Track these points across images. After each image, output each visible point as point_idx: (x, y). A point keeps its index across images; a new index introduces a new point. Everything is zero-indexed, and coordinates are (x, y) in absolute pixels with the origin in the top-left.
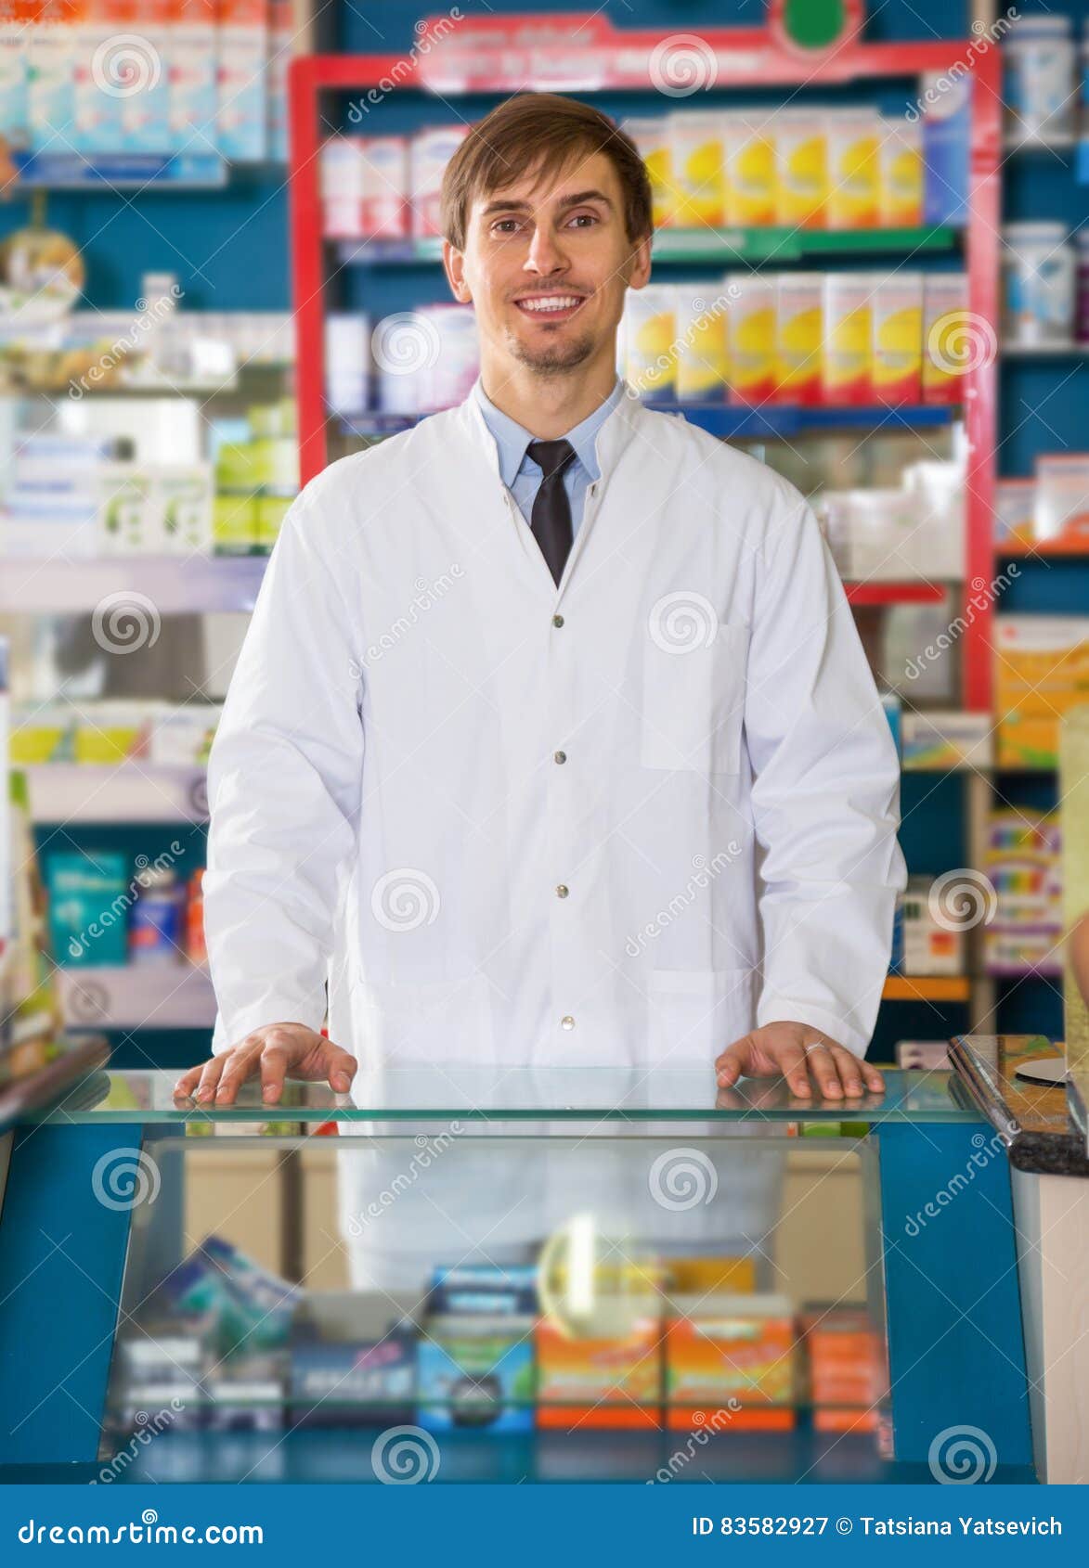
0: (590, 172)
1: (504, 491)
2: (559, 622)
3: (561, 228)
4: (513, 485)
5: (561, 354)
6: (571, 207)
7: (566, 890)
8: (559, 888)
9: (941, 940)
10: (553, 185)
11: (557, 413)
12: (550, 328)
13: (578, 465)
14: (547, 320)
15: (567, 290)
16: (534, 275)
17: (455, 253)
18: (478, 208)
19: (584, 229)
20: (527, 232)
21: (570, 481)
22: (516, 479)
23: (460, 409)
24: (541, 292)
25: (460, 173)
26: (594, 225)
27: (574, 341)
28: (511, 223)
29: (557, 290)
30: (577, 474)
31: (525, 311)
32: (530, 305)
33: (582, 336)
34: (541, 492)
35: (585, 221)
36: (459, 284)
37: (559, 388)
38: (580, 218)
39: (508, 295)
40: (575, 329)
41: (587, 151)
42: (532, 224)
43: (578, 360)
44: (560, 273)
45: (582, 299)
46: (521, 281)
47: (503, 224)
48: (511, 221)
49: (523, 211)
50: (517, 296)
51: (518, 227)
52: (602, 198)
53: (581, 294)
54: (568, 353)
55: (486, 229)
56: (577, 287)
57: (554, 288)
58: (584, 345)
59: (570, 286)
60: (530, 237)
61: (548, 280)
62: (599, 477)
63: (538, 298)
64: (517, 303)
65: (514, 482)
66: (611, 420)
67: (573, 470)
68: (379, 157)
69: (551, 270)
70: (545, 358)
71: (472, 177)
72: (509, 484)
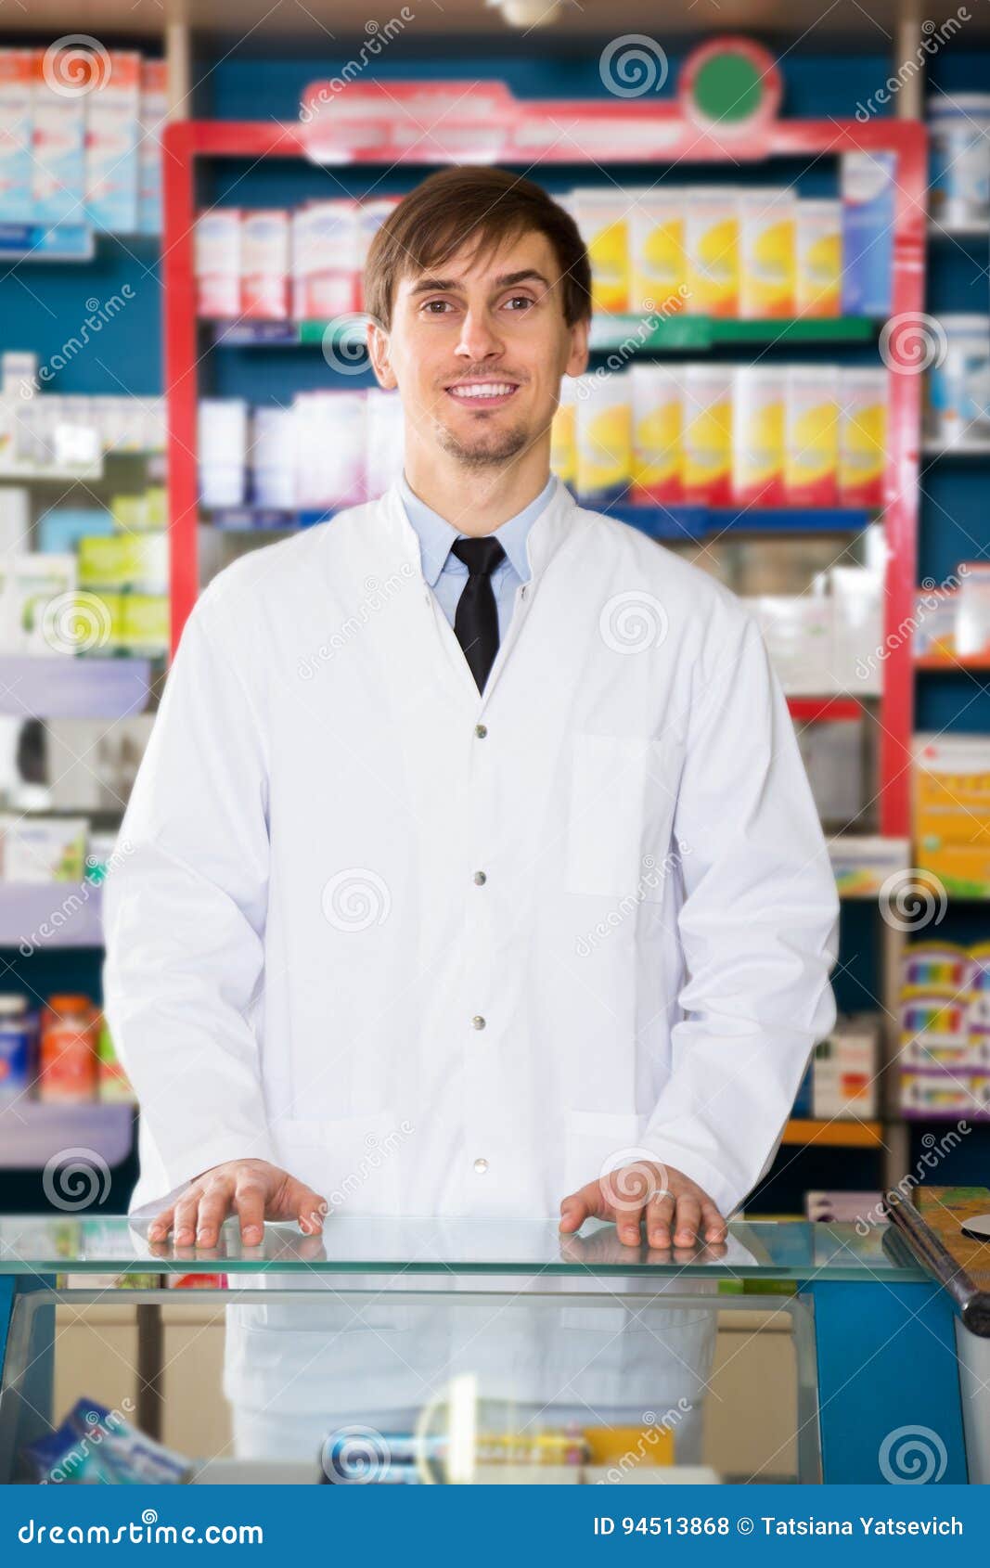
0: (530, 251)
1: (425, 591)
2: (482, 732)
3: (494, 310)
4: (436, 584)
5: (493, 444)
6: (506, 287)
7: (482, 1021)
8: (475, 1019)
9: (853, 1081)
10: (490, 264)
11: (486, 507)
12: (482, 415)
13: (505, 564)
14: (480, 408)
15: (500, 377)
16: (466, 360)
17: (379, 335)
18: (406, 288)
19: (519, 311)
20: (459, 314)
21: (498, 582)
22: (439, 578)
23: (380, 503)
24: (473, 379)
25: (387, 249)
26: (530, 307)
27: (508, 431)
28: (441, 303)
29: (491, 376)
30: (505, 574)
31: (456, 397)
32: (461, 392)
33: (517, 427)
34: (467, 593)
35: (521, 303)
36: (383, 369)
37: (487, 483)
38: (515, 300)
39: (437, 381)
40: (508, 418)
41: (526, 229)
42: (465, 305)
43: (511, 452)
44: (493, 358)
45: (515, 387)
46: (453, 366)
47: (433, 304)
48: (441, 301)
49: (454, 291)
50: (447, 383)
51: (448, 308)
52: (539, 278)
53: (516, 382)
54: (502, 443)
55: (415, 310)
56: (511, 374)
57: (488, 374)
58: (517, 435)
59: (505, 372)
60: (461, 320)
61: (481, 366)
62: (529, 579)
63: (470, 385)
64: (447, 389)
65: (438, 581)
66: (544, 518)
67: (500, 570)
68: (260, 231)
69: (485, 355)
70: (476, 449)
71: (401, 253)
72: (432, 584)
